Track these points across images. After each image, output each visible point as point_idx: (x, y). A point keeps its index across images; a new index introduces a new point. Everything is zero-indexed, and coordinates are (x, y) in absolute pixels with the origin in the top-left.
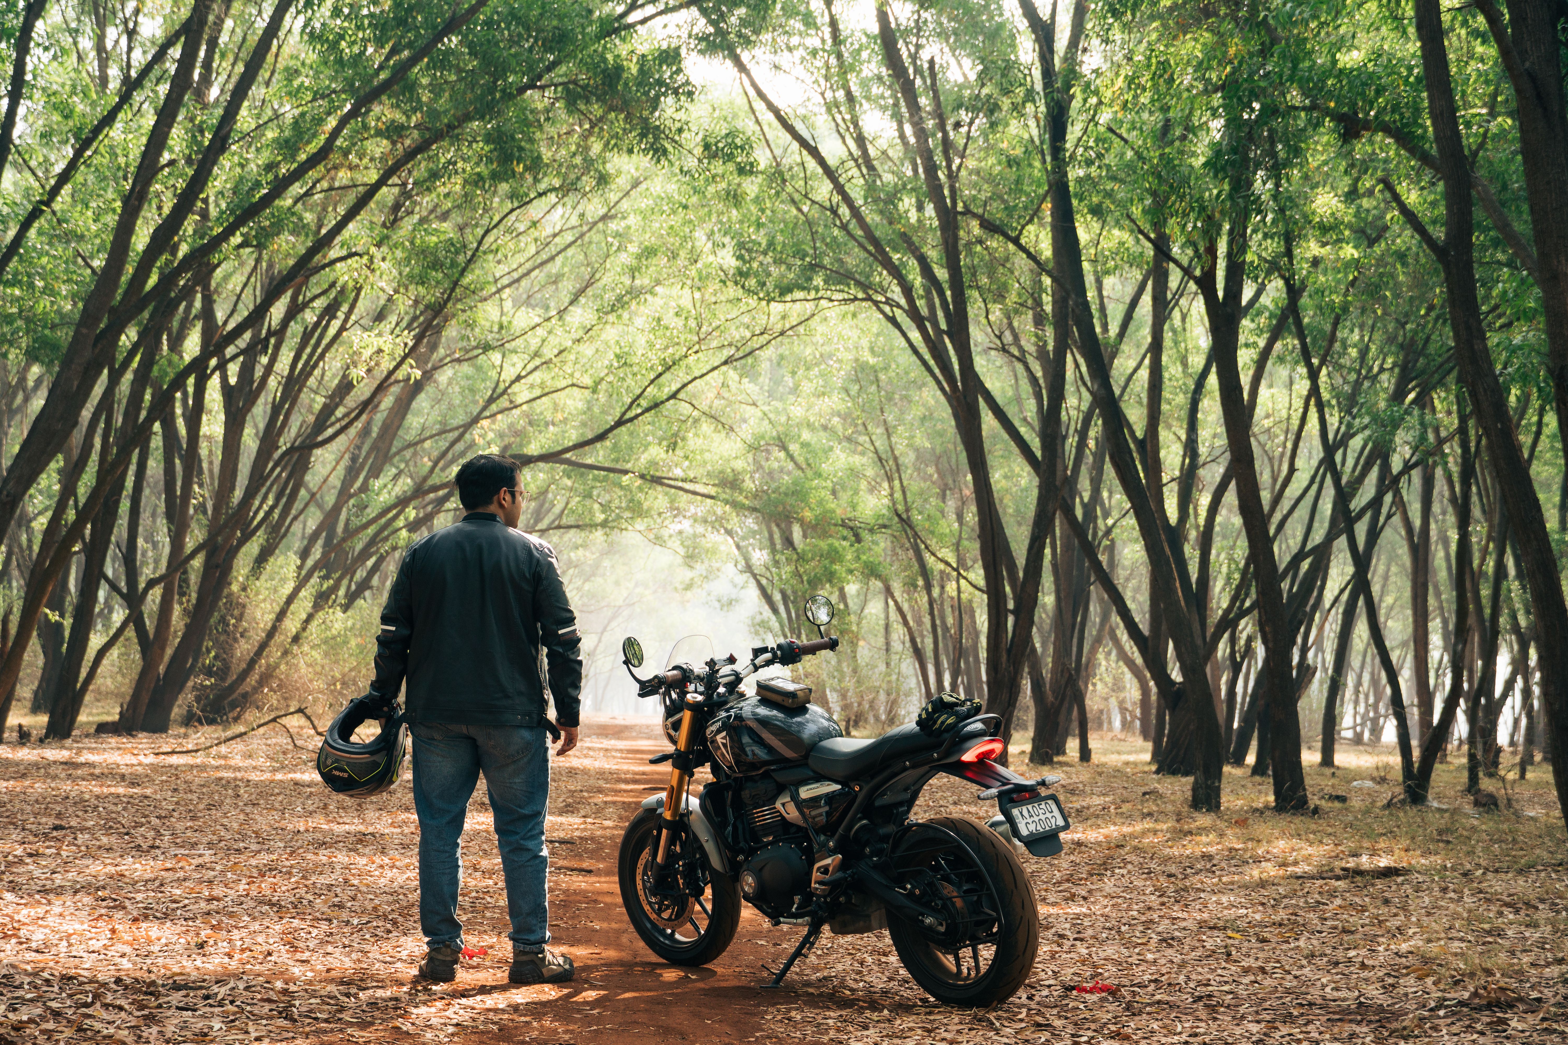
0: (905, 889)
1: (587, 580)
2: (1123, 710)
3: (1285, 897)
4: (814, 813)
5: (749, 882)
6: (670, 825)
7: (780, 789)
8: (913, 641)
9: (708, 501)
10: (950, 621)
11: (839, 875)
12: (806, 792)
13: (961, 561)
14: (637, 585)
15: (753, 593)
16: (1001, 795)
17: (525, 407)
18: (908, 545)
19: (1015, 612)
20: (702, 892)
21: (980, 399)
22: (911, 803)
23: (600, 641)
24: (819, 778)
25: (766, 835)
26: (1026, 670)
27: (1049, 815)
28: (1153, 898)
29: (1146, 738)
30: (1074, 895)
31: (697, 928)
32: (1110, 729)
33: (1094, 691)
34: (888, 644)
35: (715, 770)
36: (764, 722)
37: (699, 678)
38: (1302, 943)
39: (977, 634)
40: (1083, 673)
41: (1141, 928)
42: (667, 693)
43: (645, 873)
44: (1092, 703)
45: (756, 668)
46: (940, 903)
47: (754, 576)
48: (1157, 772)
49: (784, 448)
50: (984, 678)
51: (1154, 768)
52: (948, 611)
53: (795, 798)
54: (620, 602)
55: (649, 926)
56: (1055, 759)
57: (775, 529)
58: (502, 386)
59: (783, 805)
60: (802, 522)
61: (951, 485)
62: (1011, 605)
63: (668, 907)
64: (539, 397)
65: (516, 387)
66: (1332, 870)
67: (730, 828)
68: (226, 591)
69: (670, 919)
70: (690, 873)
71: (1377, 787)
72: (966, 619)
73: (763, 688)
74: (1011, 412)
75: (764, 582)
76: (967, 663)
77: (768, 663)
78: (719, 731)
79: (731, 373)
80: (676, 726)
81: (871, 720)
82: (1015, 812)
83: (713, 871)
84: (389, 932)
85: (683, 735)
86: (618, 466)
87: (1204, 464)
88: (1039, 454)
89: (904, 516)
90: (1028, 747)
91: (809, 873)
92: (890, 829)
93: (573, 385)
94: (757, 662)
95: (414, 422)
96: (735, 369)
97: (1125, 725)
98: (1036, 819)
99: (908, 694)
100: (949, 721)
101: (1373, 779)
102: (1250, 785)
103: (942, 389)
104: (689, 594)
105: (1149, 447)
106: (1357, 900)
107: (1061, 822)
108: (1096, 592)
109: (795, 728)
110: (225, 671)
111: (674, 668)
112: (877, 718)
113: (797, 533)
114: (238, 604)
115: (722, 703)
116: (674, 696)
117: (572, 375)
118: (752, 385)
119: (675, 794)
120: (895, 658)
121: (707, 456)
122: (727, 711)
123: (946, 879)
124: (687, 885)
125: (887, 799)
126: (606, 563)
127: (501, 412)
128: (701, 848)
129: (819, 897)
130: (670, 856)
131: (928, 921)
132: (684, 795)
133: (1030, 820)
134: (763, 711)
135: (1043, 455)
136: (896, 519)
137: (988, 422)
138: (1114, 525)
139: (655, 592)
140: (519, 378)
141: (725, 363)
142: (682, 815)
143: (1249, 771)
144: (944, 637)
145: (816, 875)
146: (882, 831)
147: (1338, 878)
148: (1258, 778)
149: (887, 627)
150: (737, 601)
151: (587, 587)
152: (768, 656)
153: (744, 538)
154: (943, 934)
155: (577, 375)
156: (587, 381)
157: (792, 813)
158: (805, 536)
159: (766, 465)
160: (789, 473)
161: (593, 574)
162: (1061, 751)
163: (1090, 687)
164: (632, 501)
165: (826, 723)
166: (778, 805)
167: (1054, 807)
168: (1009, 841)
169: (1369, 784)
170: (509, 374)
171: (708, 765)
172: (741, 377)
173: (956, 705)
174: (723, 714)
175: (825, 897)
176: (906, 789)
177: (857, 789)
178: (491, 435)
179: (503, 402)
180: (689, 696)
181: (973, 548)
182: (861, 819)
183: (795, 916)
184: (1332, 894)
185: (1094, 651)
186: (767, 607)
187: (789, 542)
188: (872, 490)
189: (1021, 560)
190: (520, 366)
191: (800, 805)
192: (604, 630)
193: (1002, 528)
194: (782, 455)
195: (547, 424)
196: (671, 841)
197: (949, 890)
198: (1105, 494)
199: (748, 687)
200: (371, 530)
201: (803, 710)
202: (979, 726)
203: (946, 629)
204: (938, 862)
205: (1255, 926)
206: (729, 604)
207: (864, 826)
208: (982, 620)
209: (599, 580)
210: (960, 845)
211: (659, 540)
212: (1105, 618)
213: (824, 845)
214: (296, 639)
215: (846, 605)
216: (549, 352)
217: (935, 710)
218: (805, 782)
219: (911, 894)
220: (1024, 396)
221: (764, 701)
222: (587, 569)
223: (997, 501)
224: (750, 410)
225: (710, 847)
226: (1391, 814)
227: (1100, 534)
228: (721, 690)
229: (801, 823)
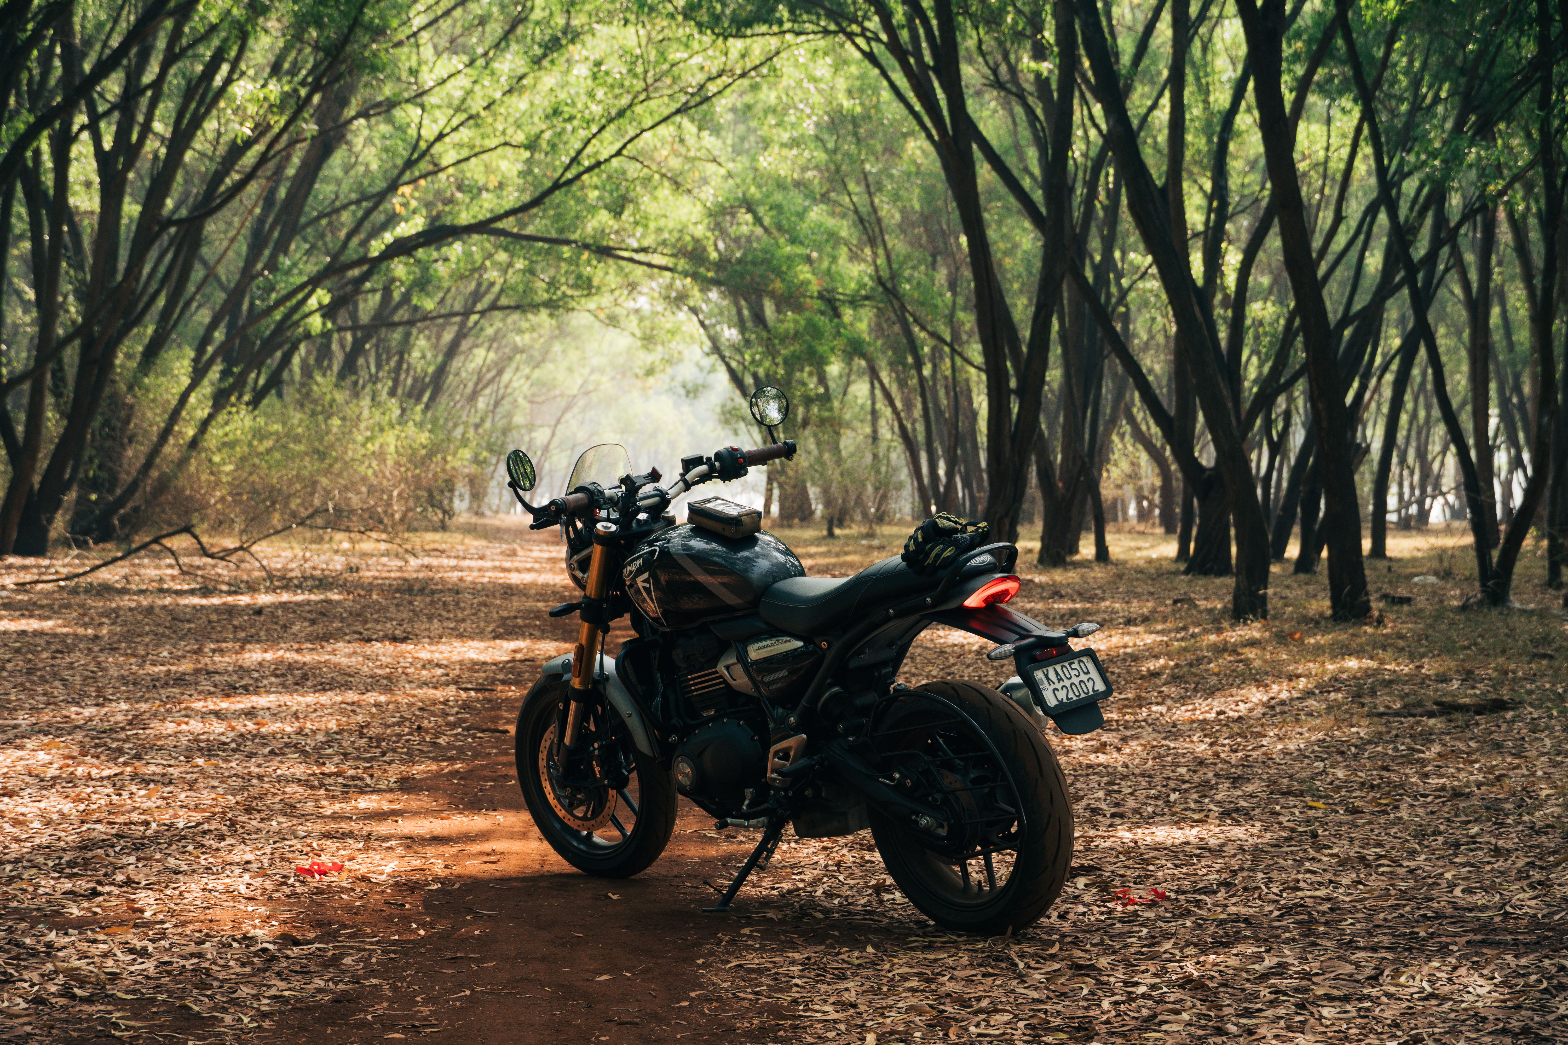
0: (892, 779)
1: (537, 366)
2: (1140, 498)
3: (1369, 742)
4: (767, 679)
5: (684, 771)
6: (579, 695)
7: (723, 648)
8: (902, 428)
9: (668, 274)
10: (944, 402)
11: (803, 762)
12: (755, 652)
13: (955, 335)
14: (592, 372)
15: (722, 377)
16: (1018, 653)
17: (451, 170)
18: (893, 317)
19: (1020, 392)
20: (625, 782)
21: (975, 146)
22: (897, 662)
23: (553, 435)
24: (775, 632)
25: (708, 708)
26: (1033, 458)
27: (1084, 677)
28: (1203, 747)
29: (1169, 530)
30: (1104, 745)
31: (621, 828)
32: (1126, 518)
33: (1109, 478)
34: (875, 432)
35: (638, 622)
36: (698, 558)
37: (611, 502)
38: (1404, 814)
39: (974, 415)
40: (1097, 459)
41: (1195, 796)
42: (570, 523)
43: (550, 757)
44: (1107, 491)
45: (688, 486)
46: (939, 796)
47: (723, 358)
48: (1186, 572)
49: (750, 210)
50: (983, 464)
51: (1182, 567)
52: (942, 393)
53: (742, 658)
54: (575, 391)
55: (557, 826)
56: (1068, 559)
57: (743, 303)
58: (423, 145)
59: (728, 668)
60: (772, 295)
61: (942, 247)
62: (1013, 383)
63: (581, 803)
64: (467, 159)
65: (438, 148)
66: (1420, 704)
67: (659, 699)
68: (108, 390)
69: (584, 818)
70: (608, 759)
71: (1441, 583)
72: (963, 402)
73: (696, 512)
74: (1011, 161)
75: (734, 364)
76: (964, 450)
77: (704, 478)
78: (640, 572)
79: (686, 122)
80: (584, 566)
81: (858, 517)
82: (1039, 675)
83: (639, 755)
84: (222, 838)
85: (592, 576)
86: (562, 237)
87: (1233, 215)
88: (1043, 210)
89: (889, 285)
90: (1037, 545)
91: (764, 759)
92: (871, 697)
93: (506, 144)
94: (688, 477)
95: (323, 190)
96: (692, 120)
97: (1143, 515)
98: (1067, 683)
99: (900, 486)
100: (947, 554)
101: (1436, 573)
102: (1295, 585)
103: (929, 137)
104: (651, 380)
105: (1171, 196)
106: (1461, 745)
107: (1100, 687)
108: (1113, 365)
109: (740, 566)
110: (114, 481)
111: (578, 490)
112: (865, 514)
113: (769, 308)
114: (125, 404)
115: (643, 534)
116: (579, 525)
117: (504, 133)
118: (713, 139)
119: (585, 655)
120: (883, 446)
121: (662, 222)
122: (651, 544)
123: (948, 766)
124: (605, 774)
125: (865, 658)
126: (557, 347)
127: (424, 176)
128: (623, 724)
129: (777, 790)
130: (581, 735)
131: (924, 821)
132: (598, 656)
133: (1059, 686)
134: (697, 544)
135: (1049, 210)
136: (880, 289)
137: (985, 173)
138: (1130, 288)
139: (613, 378)
140: (441, 136)
141: (678, 111)
142: (596, 682)
143: (1292, 568)
144: (937, 422)
145: (773, 761)
146: (859, 702)
147: (1431, 715)
148: (1302, 576)
149: (874, 413)
150: (704, 386)
151: (537, 374)
152: (703, 468)
153: (711, 315)
154: (944, 838)
155: (510, 131)
156: (520, 137)
157: (740, 680)
158: (779, 310)
159: (732, 231)
160: (758, 239)
161: (543, 360)
162: (1074, 550)
163: (1105, 474)
164: (579, 277)
165: (781, 558)
166: (721, 668)
167: (1091, 666)
168: (1030, 711)
169: (1432, 579)
170: (429, 132)
171: (627, 616)
172: (700, 129)
173: (956, 531)
174: (647, 549)
175: (786, 790)
176: (890, 645)
177: (824, 644)
178: (414, 204)
179: (424, 166)
180: (599, 526)
181: (968, 320)
182: (831, 686)
183: (747, 817)
184: (1427, 738)
185: (1108, 433)
186: (738, 392)
187: (759, 318)
188: (854, 257)
189: (1026, 333)
190: (442, 122)
191: (748, 667)
192: (558, 422)
193: (1002, 297)
194: (749, 217)
195: (480, 190)
196: (582, 717)
197: (950, 780)
198: (1117, 254)
199: (679, 511)
200: (278, 315)
201: (752, 541)
202: (987, 558)
203: (939, 412)
204: (935, 741)
205: (1339, 788)
206: (692, 391)
207: (836, 694)
208: (981, 402)
209: (550, 366)
210: (965, 722)
211: (613, 321)
212: (1119, 395)
213: (784, 720)
214: (194, 444)
215: (827, 389)
216: (477, 105)
217: (926, 540)
218: (757, 637)
219: (899, 787)
220: (1023, 142)
221: (699, 531)
222: (536, 354)
223: (995, 266)
224: (711, 167)
225: (634, 724)
226: (1468, 620)
227: (1114, 300)
228: (642, 516)
229: (752, 691)
